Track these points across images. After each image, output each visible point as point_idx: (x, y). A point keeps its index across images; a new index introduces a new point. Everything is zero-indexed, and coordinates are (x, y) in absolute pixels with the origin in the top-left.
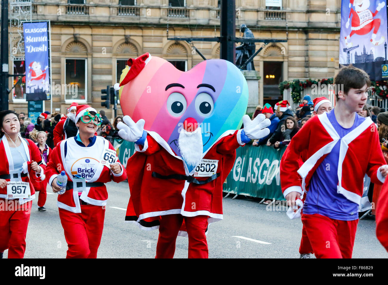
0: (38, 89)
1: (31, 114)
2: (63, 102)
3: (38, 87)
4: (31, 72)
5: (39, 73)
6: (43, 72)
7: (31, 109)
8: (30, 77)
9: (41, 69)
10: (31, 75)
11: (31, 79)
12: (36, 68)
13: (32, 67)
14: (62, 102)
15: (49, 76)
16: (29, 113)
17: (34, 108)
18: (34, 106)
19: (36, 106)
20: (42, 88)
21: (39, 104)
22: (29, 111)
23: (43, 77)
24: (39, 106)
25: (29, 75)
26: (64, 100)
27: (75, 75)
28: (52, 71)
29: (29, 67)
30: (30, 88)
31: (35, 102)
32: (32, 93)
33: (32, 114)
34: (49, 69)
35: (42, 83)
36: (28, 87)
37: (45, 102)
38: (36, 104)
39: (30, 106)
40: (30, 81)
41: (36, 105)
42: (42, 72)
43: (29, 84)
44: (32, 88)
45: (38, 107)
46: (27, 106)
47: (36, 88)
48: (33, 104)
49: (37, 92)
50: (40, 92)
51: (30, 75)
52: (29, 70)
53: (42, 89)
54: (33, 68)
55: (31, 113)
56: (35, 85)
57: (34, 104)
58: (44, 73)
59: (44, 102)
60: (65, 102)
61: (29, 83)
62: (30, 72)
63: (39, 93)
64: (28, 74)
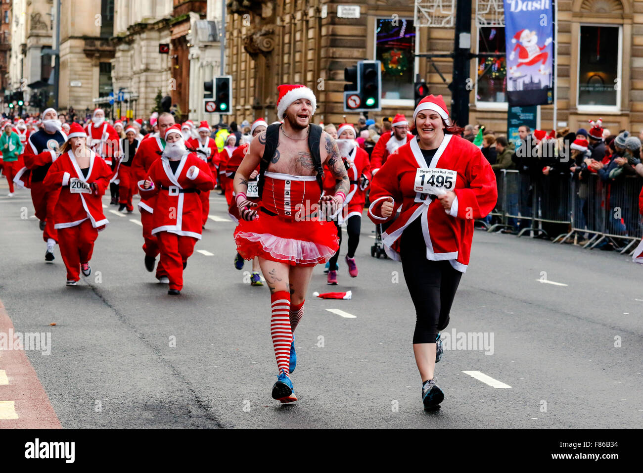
0: (532, 82)
1: (513, 131)
2: (573, 109)
3: (531, 78)
4: (518, 49)
5: (533, 51)
6: (541, 49)
7: (514, 121)
8: (515, 59)
9: (538, 43)
10: (518, 56)
11: (517, 64)
12: (529, 41)
13: (521, 40)
14: (572, 111)
15: (553, 57)
16: (510, 129)
17: (518, 119)
18: (520, 115)
19: (523, 116)
20: (540, 81)
21: (530, 112)
22: (510, 125)
23: (542, 61)
24: (530, 116)
25: (512, 56)
26: (575, 105)
27: (598, 57)
28: (558, 49)
29: (514, 41)
30: (515, 81)
31: (521, 109)
32: (518, 90)
33: (515, 132)
34: (553, 44)
35: (540, 71)
36: (511, 78)
37: (542, 109)
38: (523, 112)
39: (511, 115)
40: (515, 68)
41: (524, 114)
42: (538, 49)
43: (513, 73)
44: (518, 81)
45: (527, 118)
46: (506, 116)
47: (527, 81)
48: (517, 111)
49: (529, 89)
50: (534, 89)
51: (515, 55)
52: (514, 47)
53: (539, 83)
54: (521, 43)
55: (514, 129)
56: (526, 76)
57: (520, 112)
58: (543, 51)
59: (539, 108)
60: (576, 109)
61: (513, 71)
62: (515, 50)
63: (532, 90)
64: (510, 53)
